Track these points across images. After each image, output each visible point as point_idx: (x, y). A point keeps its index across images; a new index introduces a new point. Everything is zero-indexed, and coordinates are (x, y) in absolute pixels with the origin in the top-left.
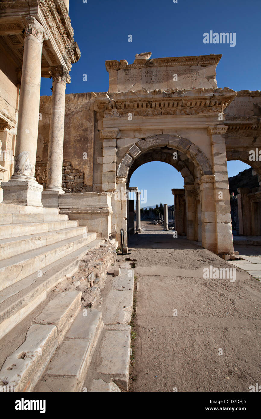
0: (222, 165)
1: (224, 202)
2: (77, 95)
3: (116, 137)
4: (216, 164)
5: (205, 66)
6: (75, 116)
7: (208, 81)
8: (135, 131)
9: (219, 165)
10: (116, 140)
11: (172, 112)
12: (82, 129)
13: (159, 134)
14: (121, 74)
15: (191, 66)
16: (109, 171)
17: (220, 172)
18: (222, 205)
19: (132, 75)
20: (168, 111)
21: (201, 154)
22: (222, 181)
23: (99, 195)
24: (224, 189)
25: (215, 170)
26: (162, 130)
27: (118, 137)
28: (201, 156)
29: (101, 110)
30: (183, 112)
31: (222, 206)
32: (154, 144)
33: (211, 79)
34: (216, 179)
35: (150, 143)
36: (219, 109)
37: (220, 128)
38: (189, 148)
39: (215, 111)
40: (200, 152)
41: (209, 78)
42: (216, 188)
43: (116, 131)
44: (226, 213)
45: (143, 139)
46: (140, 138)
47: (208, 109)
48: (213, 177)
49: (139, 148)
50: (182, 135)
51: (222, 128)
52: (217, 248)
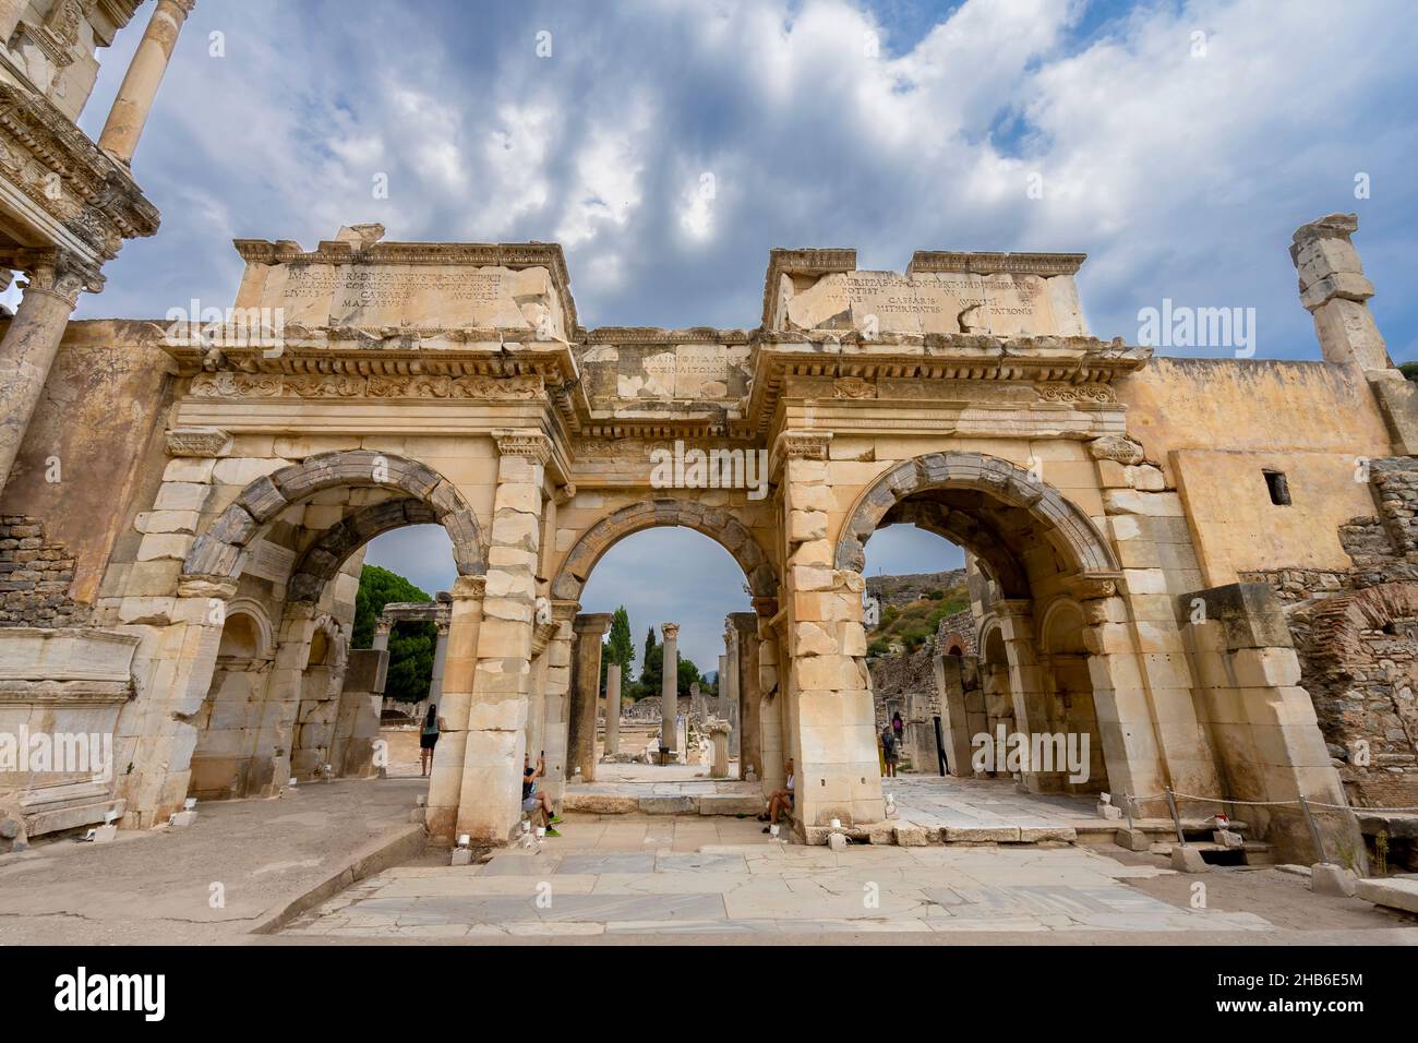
0: (514, 545)
1: (501, 663)
3: (216, 452)
4: (498, 544)
5: (519, 269)
6: (103, 385)
7: (520, 307)
8: (278, 437)
9: (504, 544)
10: (213, 461)
11: (396, 389)
12: (113, 423)
13: (348, 449)
14: (279, 274)
15: (480, 267)
16: (156, 557)
17: (503, 569)
18: (493, 672)
19: (309, 279)
20: (385, 384)
21: (460, 512)
22: (505, 597)
24: (509, 621)
25: (491, 561)
27: (222, 453)
28: (463, 516)
29: (186, 373)
30: (426, 388)
31: (491, 674)
32: (328, 478)
33: (528, 305)
34: (490, 588)
35: (317, 473)
36: (529, 384)
37: (523, 438)
38: (432, 490)
39: (519, 390)
40: (459, 503)
41: (522, 300)
42: (484, 617)
43: (212, 436)
44: (503, 699)
45: (300, 461)
46: (290, 460)
47: (501, 382)
48: (482, 584)
49: (279, 488)
50: (419, 454)
51: (530, 439)
52: (454, 825)
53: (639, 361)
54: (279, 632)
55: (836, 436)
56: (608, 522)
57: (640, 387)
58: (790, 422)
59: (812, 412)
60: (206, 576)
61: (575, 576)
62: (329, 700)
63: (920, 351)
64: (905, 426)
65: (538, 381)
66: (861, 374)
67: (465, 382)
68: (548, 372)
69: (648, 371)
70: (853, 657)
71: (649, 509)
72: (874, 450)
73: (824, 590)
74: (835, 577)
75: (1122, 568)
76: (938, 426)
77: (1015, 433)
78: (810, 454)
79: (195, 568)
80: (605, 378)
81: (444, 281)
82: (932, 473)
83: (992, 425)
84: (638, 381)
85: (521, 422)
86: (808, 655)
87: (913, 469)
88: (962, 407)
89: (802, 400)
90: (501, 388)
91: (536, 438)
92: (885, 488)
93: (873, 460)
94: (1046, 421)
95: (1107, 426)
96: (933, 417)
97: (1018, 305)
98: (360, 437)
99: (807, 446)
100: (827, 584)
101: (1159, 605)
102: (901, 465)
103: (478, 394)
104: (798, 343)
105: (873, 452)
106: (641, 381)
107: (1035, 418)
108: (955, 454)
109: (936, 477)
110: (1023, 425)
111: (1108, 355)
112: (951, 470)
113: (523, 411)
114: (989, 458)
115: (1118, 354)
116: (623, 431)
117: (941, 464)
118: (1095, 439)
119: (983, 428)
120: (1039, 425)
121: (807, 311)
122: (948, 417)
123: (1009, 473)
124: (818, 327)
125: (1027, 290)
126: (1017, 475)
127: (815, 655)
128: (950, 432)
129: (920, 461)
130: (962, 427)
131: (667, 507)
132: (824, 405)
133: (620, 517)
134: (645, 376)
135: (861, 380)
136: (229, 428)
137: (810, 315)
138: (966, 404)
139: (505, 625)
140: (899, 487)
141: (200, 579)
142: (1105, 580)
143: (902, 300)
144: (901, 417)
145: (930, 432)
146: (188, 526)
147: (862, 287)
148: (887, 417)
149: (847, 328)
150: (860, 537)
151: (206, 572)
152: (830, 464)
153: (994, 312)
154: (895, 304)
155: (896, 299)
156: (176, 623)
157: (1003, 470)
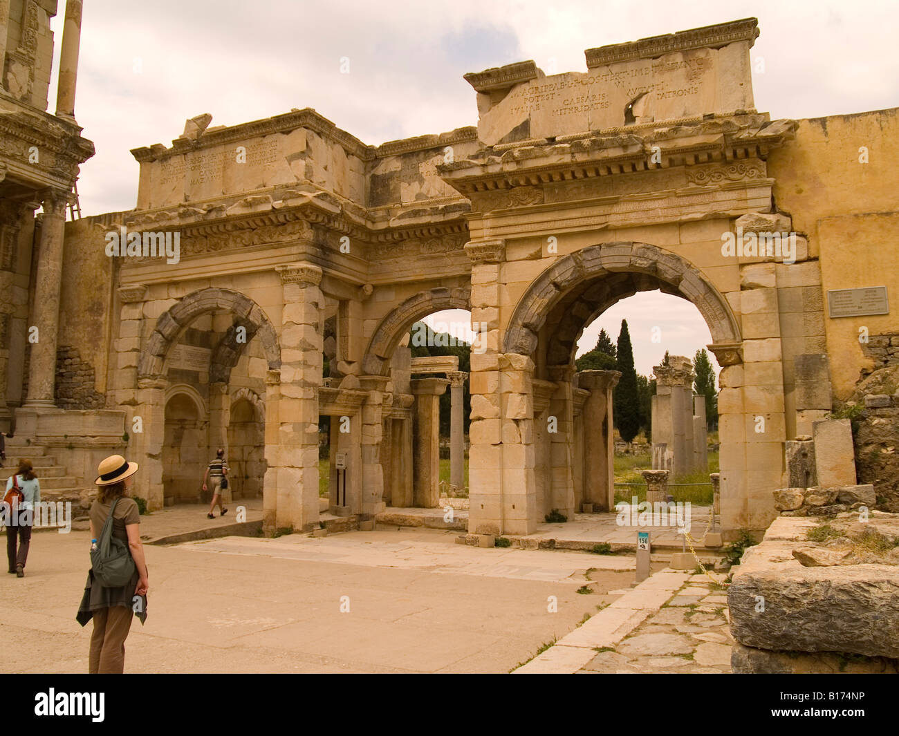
0: (294, 348)
1: (292, 426)
2: (93, 220)
3: (142, 298)
4: (286, 347)
5: (288, 132)
7: (290, 164)
8: (169, 284)
9: (289, 347)
10: (142, 304)
11: (222, 242)
12: (95, 286)
13: (205, 288)
14: (156, 169)
15: (264, 137)
16: (124, 367)
19: (172, 169)
20: (216, 241)
21: (266, 326)
23: (84, 414)
25: (283, 359)
27: (145, 299)
28: (267, 329)
30: (239, 241)
31: (287, 433)
32: (196, 309)
33: (295, 161)
34: (283, 378)
35: (190, 307)
36: (297, 227)
37: (294, 270)
38: (250, 313)
39: (291, 233)
40: (265, 321)
41: (291, 159)
42: (282, 396)
43: (138, 289)
44: (294, 448)
45: (181, 299)
46: (177, 299)
47: (280, 228)
48: (279, 374)
49: (174, 318)
50: (240, 288)
51: (298, 270)
52: (275, 520)
53: (416, 168)
54: (209, 403)
55: (507, 241)
56: (399, 312)
57: (417, 192)
58: (472, 234)
59: (488, 223)
60: (148, 376)
61: (378, 357)
62: (260, 446)
63: (567, 159)
64: (564, 226)
65: (301, 224)
66: (528, 183)
67: (259, 231)
68: (307, 216)
69: (424, 175)
70: (514, 420)
71: (428, 298)
72: (541, 248)
73: (492, 370)
74: (500, 360)
75: (743, 340)
76: (592, 223)
77: (662, 220)
78: (487, 260)
79: (143, 372)
80: (391, 187)
82: (587, 265)
83: (641, 215)
84: (416, 186)
85: (293, 258)
86: (480, 419)
87: (572, 263)
88: (615, 202)
89: (480, 214)
90: (280, 234)
91: (302, 270)
92: (547, 281)
93: (541, 258)
94: (692, 205)
95: (751, 203)
96: (588, 214)
97: (684, 84)
98: (209, 279)
99: (483, 254)
100: (493, 366)
101: (770, 372)
102: (560, 260)
103: (268, 240)
104: (468, 168)
105: (540, 250)
106: (419, 186)
107: (681, 204)
108: (610, 246)
109: (591, 267)
110: (670, 212)
111: (744, 135)
112: (604, 261)
113: (294, 250)
114: (640, 245)
115: (754, 132)
116: (401, 235)
117: (595, 256)
118: (738, 217)
119: (633, 219)
120: (685, 210)
121: (493, 128)
122: (602, 212)
123: (656, 258)
124: (501, 142)
125: (696, 66)
126: (662, 260)
127: (483, 419)
128: (603, 226)
129: (577, 256)
130: (614, 221)
131: (441, 295)
132: (500, 215)
133: (407, 307)
134: (421, 181)
135: (530, 187)
136: (144, 283)
137: (495, 132)
138: (618, 198)
139: (294, 401)
140: (559, 280)
141: (146, 378)
142: (727, 350)
143: (575, 101)
144: (561, 218)
145: (585, 229)
146: (136, 347)
147: (541, 94)
148: (549, 219)
149: (525, 138)
150: (525, 326)
151: (148, 373)
152: (506, 265)
153: (660, 97)
154: (569, 106)
155: (570, 100)
156: (141, 404)
157: (650, 256)
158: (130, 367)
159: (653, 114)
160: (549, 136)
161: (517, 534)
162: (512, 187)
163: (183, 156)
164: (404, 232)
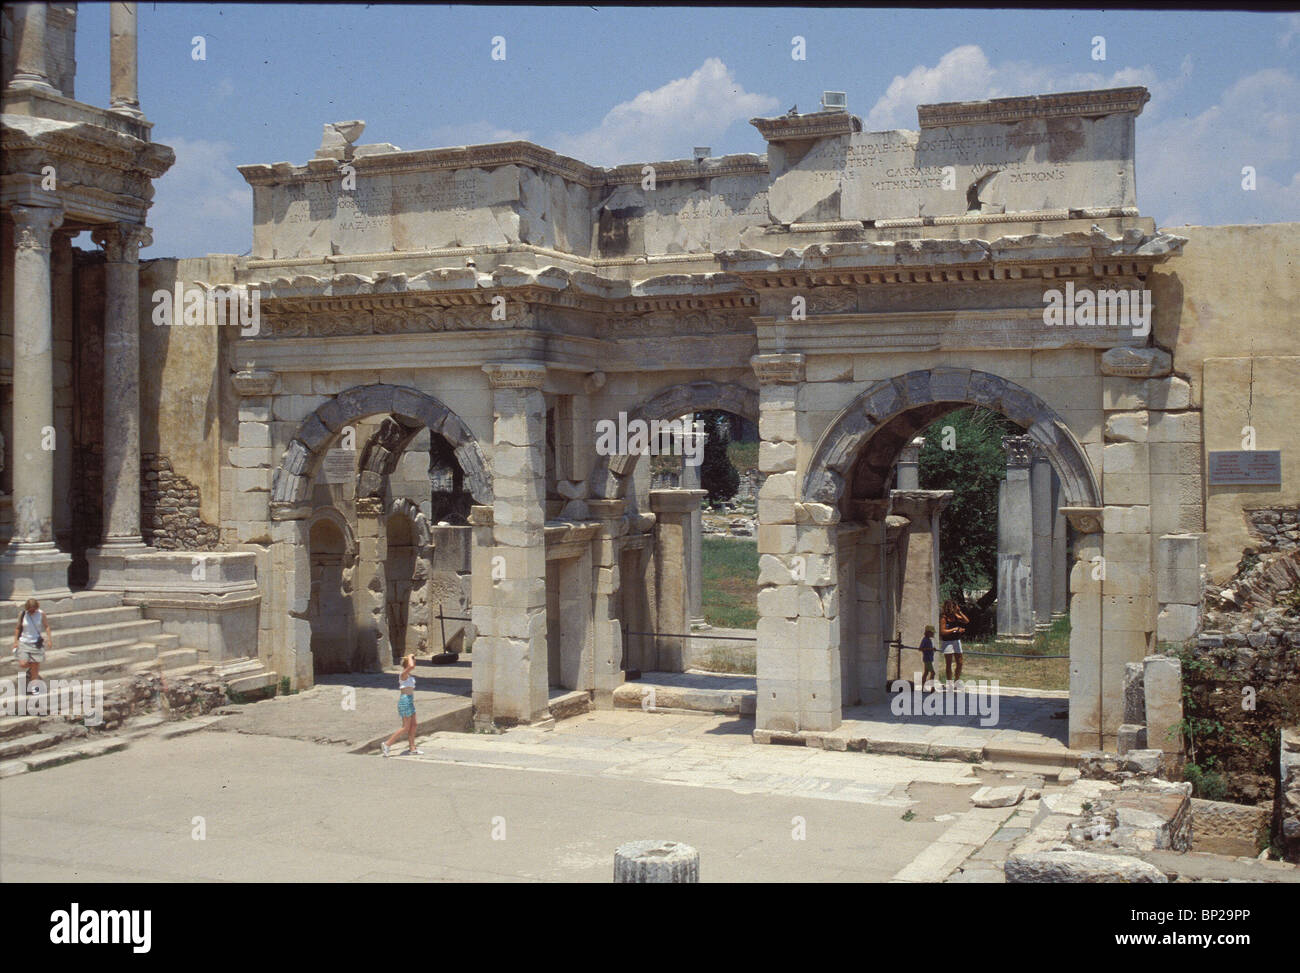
0: (513, 478)
3: (271, 391)
4: (499, 476)
5: (491, 169)
7: (496, 217)
8: (314, 374)
9: (505, 477)
10: (271, 399)
11: (397, 322)
13: (371, 383)
14: (281, 199)
15: (455, 171)
16: (248, 489)
17: (506, 499)
19: (307, 201)
20: (388, 318)
21: (469, 444)
22: (511, 526)
25: (497, 491)
26: (378, 372)
27: (276, 393)
30: (423, 320)
32: (358, 413)
33: (504, 213)
34: (497, 517)
35: (350, 409)
36: (512, 311)
37: (510, 371)
38: (443, 424)
40: (466, 437)
41: (498, 209)
42: (495, 541)
43: (265, 380)
44: (516, 612)
45: (334, 396)
46: (327, 396)
47: (486, 309)
48: (491, 514)
49: (324, 423)
50: (426, 388)
51: (516, 373)
52: (491, 706)
53: (667, 205)
55: (808, 357)
56: (643, 413)
57: (670, 241)
58: (761, 344)
59: (783, 331)
60: (288, 504)
63: (891, 261)
64: (884, 343)
65: (518, 307)
66: (837, 283)
67: (455, 313)
68: (526, 298)
69: (679, 218)
70: (815, 587)
73: (787, 523)
74: (798, 510)
75: (1104, 505)
76: (919, 342)
78: (781, 380)
79: (278, 497)
80: (631, 231)
81: (423, 193)
82: (912, 395)
84: (667, 232)
85: (506, 353)
86: (770, 585)
87: (892, 392)
88: (951, 318)
89: (772, 319)
92: (860, 413)
93: (850, 380)
94: (1048, 331)
95: (1122, 334)
96: (915, 331)
97: (1047, 166)
99: (776, 372)
100: (789, 517)
101: (1135, 546)
102: (878, 386)
103: (469, 325)
104: (758, 260)
105: (852, 370)
106: (672, 233)
107: (1035, 327)
108: (942, 373)
109: (917, 399)
110: (1020, 336)
111: (1117, 252)
112: (934, 392)
113: (509, 343)
114: (981, 375)
115: (1130, 249)
117: (923, 384)
118: (1106, 350)
119: (973, 342)
120: (1038, 336)
121: (790, 198)
122: (933, 330)
123: (1000, 393)
124: (801, 219)
125: (1064, 142)
126: (1007, 396)
127: (774, 585)
128: (934, 347)
129: (897, 384)
130: (948, 341)
131: (704, 392)
134: (675, 225)
135: (840, 288)
136: (276, 369)
137: (792, 204)
138: (954, 313)
139: (514, 550)
140: (875, 412)
141: (284, 506)
142: (1083, 516)
143: (903, 172)
144: (881, 333)
145: (911, 349)
146: (266, 462)
147: (856, 157)
148: (864, 333)
149: (833, 219)
150: (830, 468)
151: (287, 499)
152: (806, 388)
153: (1014, 179)
154: (893, 179)
155: (895, 170)
156: (276, 542)
157: (993, 390)
158: (259, 490)
159: (1004, 202)
160: (866, 219)
161: (818, 730)
162: (816, 285)
163: (325, 185)
164: (652, 303)
